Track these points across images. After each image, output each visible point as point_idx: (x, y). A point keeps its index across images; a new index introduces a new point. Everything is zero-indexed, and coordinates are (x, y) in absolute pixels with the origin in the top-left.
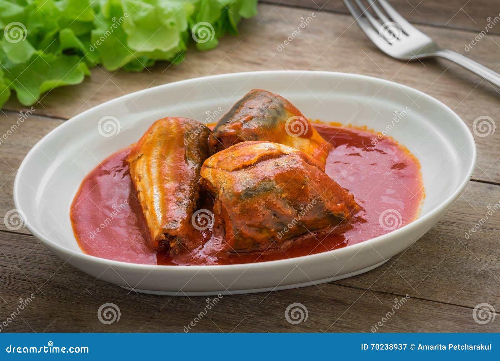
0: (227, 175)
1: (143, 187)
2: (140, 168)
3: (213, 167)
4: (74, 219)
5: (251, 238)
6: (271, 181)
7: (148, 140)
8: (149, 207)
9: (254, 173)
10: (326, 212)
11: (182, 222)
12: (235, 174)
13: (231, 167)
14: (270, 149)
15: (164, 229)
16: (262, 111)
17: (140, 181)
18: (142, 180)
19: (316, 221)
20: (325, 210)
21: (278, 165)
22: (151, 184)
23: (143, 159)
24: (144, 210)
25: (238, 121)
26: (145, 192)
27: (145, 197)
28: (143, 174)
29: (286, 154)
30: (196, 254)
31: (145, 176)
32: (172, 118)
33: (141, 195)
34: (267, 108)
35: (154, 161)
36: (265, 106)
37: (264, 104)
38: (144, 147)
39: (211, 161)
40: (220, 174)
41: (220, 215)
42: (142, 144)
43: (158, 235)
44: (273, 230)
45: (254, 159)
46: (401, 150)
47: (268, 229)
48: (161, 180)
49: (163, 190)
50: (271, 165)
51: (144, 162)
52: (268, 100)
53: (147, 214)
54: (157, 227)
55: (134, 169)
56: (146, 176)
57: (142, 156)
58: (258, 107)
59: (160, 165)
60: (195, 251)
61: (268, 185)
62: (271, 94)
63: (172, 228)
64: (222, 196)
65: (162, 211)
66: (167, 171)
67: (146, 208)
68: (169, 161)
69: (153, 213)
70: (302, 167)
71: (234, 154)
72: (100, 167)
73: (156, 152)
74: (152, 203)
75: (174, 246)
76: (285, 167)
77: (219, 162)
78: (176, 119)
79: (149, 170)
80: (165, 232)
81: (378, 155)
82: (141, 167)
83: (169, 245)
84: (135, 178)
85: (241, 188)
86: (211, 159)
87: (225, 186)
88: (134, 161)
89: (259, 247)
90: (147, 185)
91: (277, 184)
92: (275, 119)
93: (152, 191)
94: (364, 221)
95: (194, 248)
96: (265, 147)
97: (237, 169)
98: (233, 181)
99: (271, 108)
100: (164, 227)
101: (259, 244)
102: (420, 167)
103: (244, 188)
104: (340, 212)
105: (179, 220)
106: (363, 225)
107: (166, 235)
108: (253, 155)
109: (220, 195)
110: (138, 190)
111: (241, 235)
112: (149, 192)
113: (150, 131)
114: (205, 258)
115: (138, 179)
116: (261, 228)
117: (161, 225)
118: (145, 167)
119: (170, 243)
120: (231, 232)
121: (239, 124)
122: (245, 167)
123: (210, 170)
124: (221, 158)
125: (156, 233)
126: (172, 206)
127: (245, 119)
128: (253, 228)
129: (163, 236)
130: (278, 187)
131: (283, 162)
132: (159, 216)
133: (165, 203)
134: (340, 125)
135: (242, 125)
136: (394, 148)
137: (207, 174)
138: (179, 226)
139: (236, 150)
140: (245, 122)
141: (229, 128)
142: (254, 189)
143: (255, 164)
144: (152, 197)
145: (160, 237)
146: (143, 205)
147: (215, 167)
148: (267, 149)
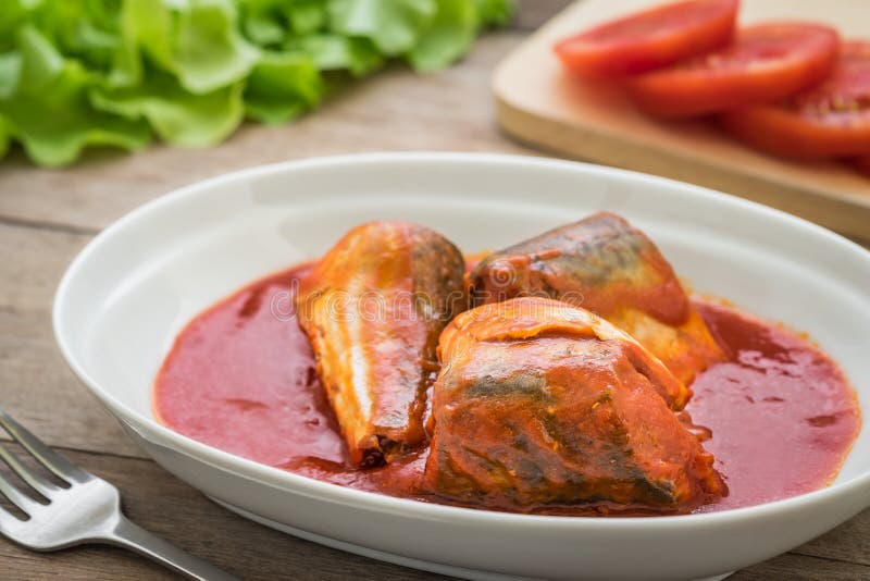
1: (329, 347)
8: (343, 387)
11: (411, 415)
15: (377, 428)
17: (323, 335)
18: (327, 336)
22: (347, 343)
24: (331, 393)
26: (333, 357)
27: (333, 366)
28: (329, 324)
31: (333, 327)
33: (324, 363)
38: (330, 274)
43: (365, 438)
48: (368, 337)
49: (372, 356)
53: (339, 400)
54: (363, 424)
56: (335, 327)
63: (394, 426)
65: (370, 394)
67: (336, 389)
69: (351, 398)
73: (357, 283)
74: (349, 378)
80: (379, 433)
83: (382, 459)
84: (314, 330)
90: (337, 345)
93: (349, 356)
97: (493, 340)
100: (378, 423)
105: (405, 412)
107: (380, 438)
110: (317, 352)
112: (342, 358)
113: (342, 244)
115: (319, 334)
117: (371, 420)
119: (385, 455)
125: (359, 435)
126: (393, 385)
129: (374, 439)
132: (365, 403)
133: (376, 379)
144: (349, 367)
145: (369, 443)
146: (328, 383)
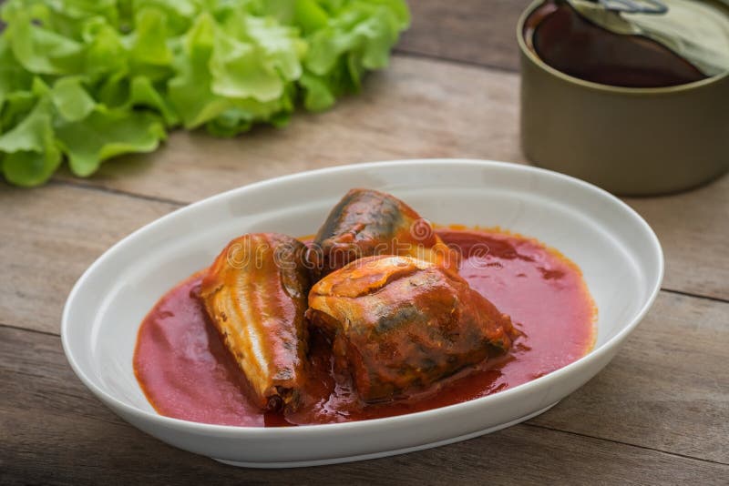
0: (350, 302)
1: (231, 327)
2: (222, 303)
3: (327, 295)
4: (142, 379)
5: (391, 383)
6: (411, 306)
7: (227, 267)
8: (246, 354)
9: (387, 296)
10: (483, 341)
11: (297, 369)
12: (360, 300)
13: (354, 293)
14: (400, 265)
15: (275, 381)
16: (374, 216)
17: (224, 321)
18: (228, 320)
19: (471, 353)
20: (482, 338)
21: (415, 285)
22: (243, 324)
23: (224, 292)
24: (238, 359)
25: (347, 232)
26: (235, 334)
27: (236, 341)
28: (228, 311)
29: (421, 270)
30: (319, 410)
31: (231, 314)
32: (257, 235)
33: (230, 340)
34: (379, 212)
35: (242, 292)
36: (376, 210)
37: (374, 208)
38: (223, 275)
39: (322, 286)
40: (340, 303)
41: (345, 357)
42: (219, 272)
43: (267, 389)
44: (419, 370)
45: (383, 279)
46: (551, 255)
47: (413, 369)
48: (257, 318)
49: (263, 332)
50: (406, 285)
51: (227, 295)
52: (379, 202)
53: (244, 364)
54: (264, 379)
55: (212, 305)
56: (233, 313)
57: (222, 287)
58: (367, 211)
59: (252, 298)
60: (318, 406)
61: (409, 311)
62: (379, 194)
63: (286, 378)
64: (348, 330)
65: (265, 357)
66: (261, 304)
67: (241, 356)
68: (261, 292)
69: (253, 361)
70: (447, 285)
71: (354, 275)
72: (157, 308)
73: (242, 280)
74: (249, 348)
75: (291, 402)
76: (426, 286)
77: (333, 287)
78: (261, 235)
79: (236, 305)
80: (277, 385)
81: (523, 263)
82: (223, 301)
83: (282, 401)
84: (217, 317)
85: (373, 318)
86: (321, 284)
87: (350, 317)
88: (210, 296)
89: (400, 394)
90: (237, 326)
91: (419, 308)
92: (391, 226)
93: (246, 333)
94: (528, 349)
95: (317, 402)
96: (391, 263)
97: (362, 295)
98: (360, 309)
99: (385, 212)
100: (275, 377)
101: (401, 389)
102: (581, 275)
103: (377, 318)
104: (499, 340)
105: (292, 367)
106: (528, 354)
107: (277, 387)
108: (379, 274)
109: (346, 329)
110: (223, 333)
111: (379, 379)
112: (242, 334)
113: (226, 253)
114: (333, 415)
115: (222, 319)
116: (404, 368)
117: (270, 376)
118: (230, 302)
119: (283, 398)
120: (366, 377)
121: (350, 235)
122: (373, 291)
123: (323, 299)
124: (335, 282)
125: (263, 387)
126: (279, 350)
127: (356, 228)
128: (393, 370)
129: (274, 389)
130: (421, 313)
131: (419, 280)
132: (263, 364)
133: (268, 347)
134: (463, 227)
135: (354, 236)
136: (541, 252)
137: (320, 303)
138: (294, 375)
139: (354, 269)
140: (358, 232)
141: (338, 242)
142: (391, 318)
143: (384, 285)
144: (248, 340)
145: (271, 392)
146: (235, 353)
147: (331, 294)
148: (395, 264)
